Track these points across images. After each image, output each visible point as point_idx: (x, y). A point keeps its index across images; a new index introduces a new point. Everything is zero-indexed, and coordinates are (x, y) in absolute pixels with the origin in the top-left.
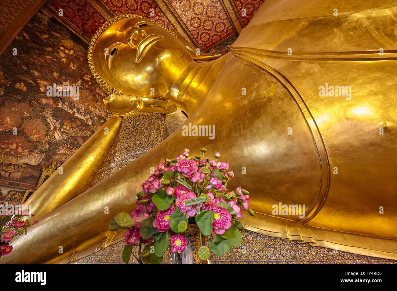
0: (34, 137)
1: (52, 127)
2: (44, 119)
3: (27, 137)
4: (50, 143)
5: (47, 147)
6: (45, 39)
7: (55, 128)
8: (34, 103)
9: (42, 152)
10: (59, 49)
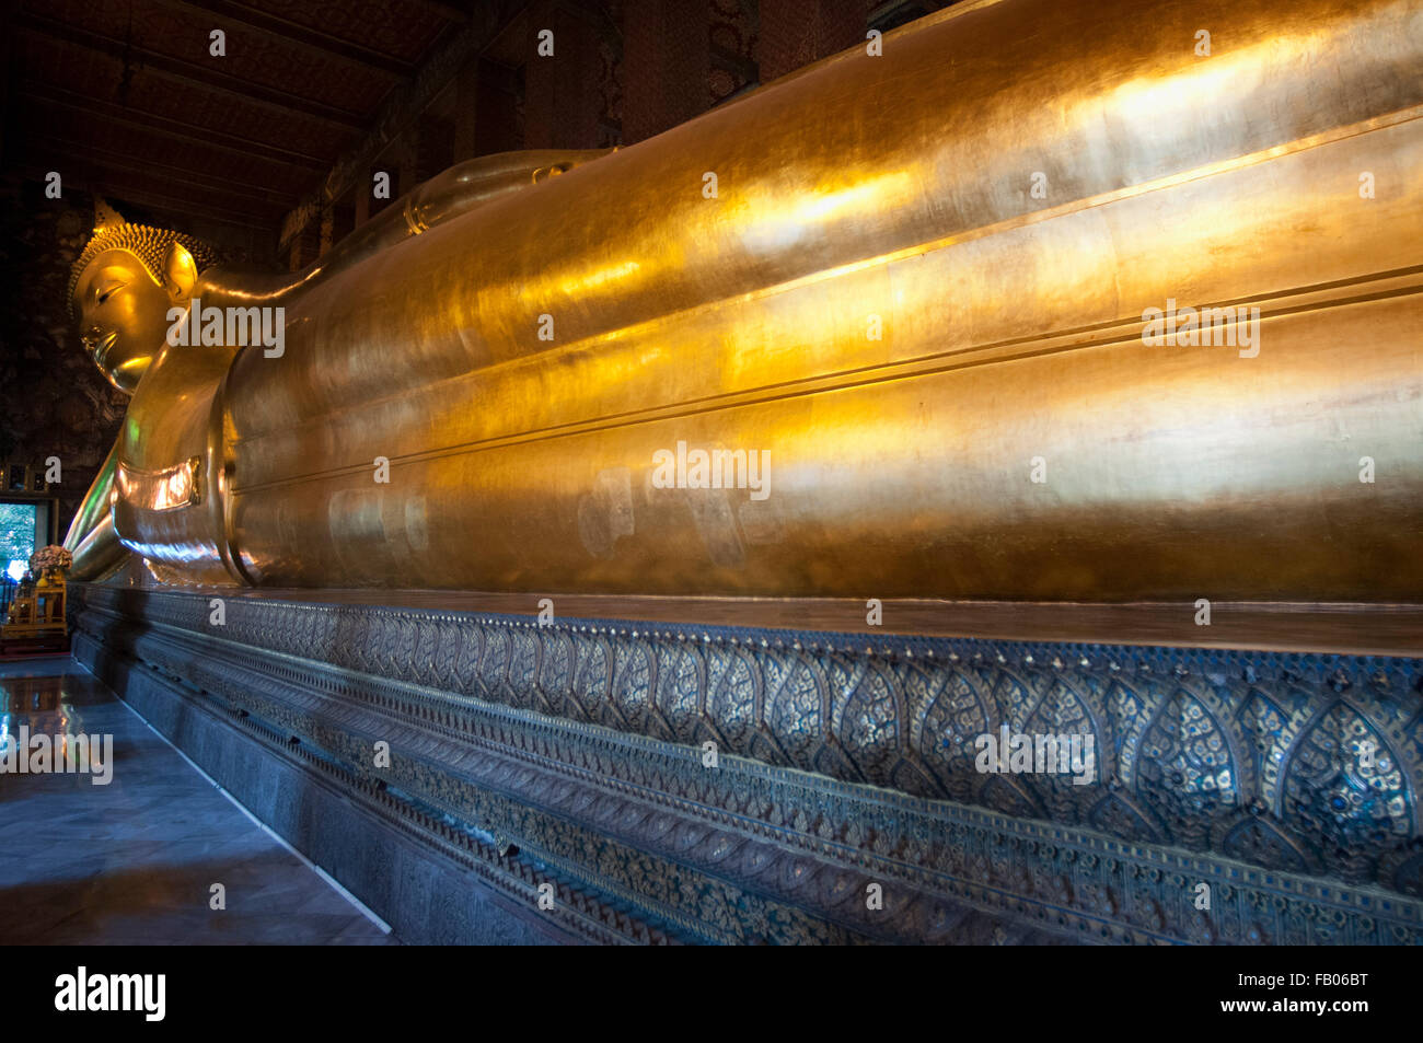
0: (77, 427)
2: (81, 393)
3: (69, 429)
4: (101, 429)
7: (101, 403)
8: (58, 373)
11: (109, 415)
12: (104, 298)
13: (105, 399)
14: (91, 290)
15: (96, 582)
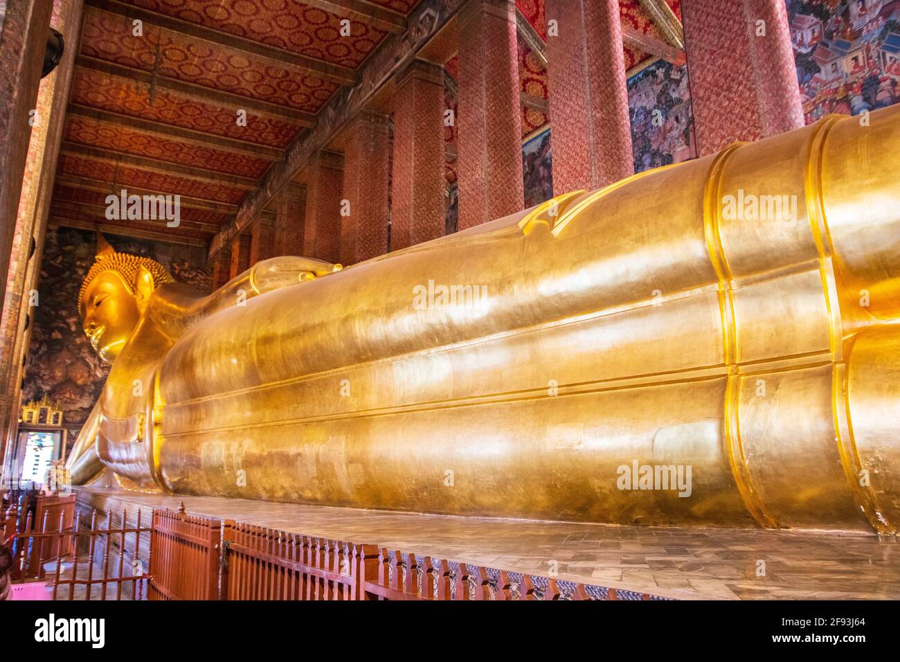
0: (80, 382)
1: (92, 366)
2: (83, 359)
3: (75, 383)
4: (94, 383)
5: (93, 388)
6: (61, 263)
7: (95, 366)
8: (71, 347)
9: (90, 394)
10: (76, 266)
11: (99, 374)
12: (98, 304)
13: (98, 363)
14: (92, 298)
15: (86, 486)
